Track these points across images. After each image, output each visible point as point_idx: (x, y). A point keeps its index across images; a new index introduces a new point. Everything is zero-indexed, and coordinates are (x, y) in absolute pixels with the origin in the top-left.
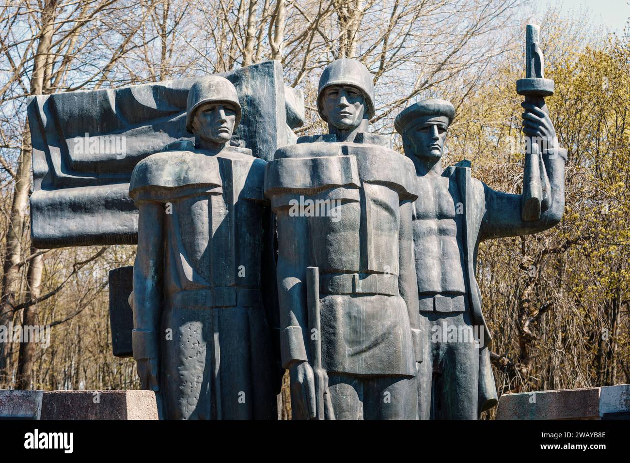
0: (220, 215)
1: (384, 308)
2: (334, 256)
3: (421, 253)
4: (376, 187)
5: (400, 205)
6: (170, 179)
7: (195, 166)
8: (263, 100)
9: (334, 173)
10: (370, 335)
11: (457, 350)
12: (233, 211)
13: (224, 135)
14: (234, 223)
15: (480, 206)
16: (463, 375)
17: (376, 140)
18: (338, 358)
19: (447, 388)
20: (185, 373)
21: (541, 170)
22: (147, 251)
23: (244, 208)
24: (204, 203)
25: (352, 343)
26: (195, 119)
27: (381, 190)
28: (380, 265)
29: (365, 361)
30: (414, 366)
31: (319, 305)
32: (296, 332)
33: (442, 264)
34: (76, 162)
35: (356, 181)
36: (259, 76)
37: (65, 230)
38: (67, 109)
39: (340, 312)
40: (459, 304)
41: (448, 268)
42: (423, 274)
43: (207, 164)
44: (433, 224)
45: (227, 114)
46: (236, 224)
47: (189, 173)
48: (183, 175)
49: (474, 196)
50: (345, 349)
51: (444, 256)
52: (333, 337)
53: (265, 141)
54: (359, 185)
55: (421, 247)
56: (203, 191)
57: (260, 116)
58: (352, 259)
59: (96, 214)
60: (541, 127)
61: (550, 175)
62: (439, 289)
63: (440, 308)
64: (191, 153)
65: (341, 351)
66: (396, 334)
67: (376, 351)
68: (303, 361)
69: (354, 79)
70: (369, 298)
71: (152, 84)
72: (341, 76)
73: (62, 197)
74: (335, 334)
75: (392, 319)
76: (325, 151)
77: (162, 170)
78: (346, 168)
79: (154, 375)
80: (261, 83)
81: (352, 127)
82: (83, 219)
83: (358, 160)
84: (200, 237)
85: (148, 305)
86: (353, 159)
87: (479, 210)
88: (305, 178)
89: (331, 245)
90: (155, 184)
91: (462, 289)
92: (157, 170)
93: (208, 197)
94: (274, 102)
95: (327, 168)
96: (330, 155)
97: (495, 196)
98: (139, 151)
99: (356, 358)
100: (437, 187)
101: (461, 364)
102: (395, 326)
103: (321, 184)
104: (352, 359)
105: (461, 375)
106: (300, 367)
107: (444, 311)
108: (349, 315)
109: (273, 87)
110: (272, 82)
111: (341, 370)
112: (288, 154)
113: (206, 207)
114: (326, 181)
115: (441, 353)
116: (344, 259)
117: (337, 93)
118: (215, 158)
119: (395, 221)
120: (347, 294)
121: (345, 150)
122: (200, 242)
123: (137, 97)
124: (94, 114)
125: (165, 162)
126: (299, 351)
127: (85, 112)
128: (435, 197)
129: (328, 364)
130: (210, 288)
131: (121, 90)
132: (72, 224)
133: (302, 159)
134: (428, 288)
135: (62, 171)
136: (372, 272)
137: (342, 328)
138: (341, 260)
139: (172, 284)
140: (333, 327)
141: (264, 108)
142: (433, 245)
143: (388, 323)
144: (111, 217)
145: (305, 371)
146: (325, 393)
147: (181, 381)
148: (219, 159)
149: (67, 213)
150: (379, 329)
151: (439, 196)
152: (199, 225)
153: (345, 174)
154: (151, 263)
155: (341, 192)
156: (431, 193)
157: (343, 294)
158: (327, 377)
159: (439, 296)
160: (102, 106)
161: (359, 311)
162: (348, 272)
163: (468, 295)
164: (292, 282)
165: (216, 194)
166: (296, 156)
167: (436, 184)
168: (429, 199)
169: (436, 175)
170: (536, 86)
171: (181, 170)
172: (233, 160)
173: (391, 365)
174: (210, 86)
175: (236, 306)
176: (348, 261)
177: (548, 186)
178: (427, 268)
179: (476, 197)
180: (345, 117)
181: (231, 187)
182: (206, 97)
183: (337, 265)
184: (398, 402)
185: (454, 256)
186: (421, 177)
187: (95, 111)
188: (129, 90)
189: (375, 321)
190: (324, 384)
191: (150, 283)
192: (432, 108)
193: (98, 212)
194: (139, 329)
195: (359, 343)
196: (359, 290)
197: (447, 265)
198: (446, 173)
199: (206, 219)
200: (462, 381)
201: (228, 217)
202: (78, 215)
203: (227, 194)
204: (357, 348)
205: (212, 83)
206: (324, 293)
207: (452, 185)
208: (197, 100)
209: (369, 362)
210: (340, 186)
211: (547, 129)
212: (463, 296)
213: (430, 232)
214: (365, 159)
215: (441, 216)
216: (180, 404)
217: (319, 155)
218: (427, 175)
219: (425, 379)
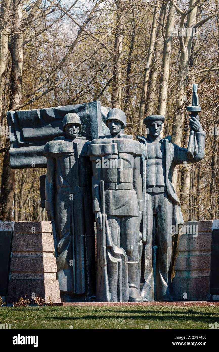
0: (73, 162)
1: (126, 193)
2: (109, 177)
3: (149, 172)
4: (124, 154)
5: (134, 158)
6: (56, 150)
7: (65, 146)
8: (93, 116)
9: (109, 150)
10: (121, 203)
11: (162, 206)
12: (78, 161)
13: (75, 135)
14: (78, 165)
15: (172, 154)
16: (164, 215)
17: (125, 137)
18: (110, 210)
19: (159, 220)
20: (62, 215)
21: (195, 140)
22: (50, 174)
23: (82, 160)
24: (68, 159)
25: (115, 205)
26: (65, 129)
27: (125, 155)
28: (125, 179)
29: (119, 211)
30: (138, 212)
31: (104, 193)
32: (96, 202)
33: (156, 175)
34: (26, 137)
35: (117, 152)
36: (91, 107)
37: (22, 163)
38: (22, 117)
39: (111, 195)
40: (163, 189)
41: (158, 177)
42: (149, 179)
43: (69, 145)
44: (154, 161)
45: (76, 127)
46: (79, 165)
47: (63, 148)
48: (61, 149)
49: (170, 150)
50: (112, 207)
51: (157, 172)
52: (109, 204)
53: (93, 131)
54: (117, 153)
55: (149, 169)
56: (68, 154)
57: (92, 122)
58: (115, 178)
59: (34, 157)
60: (194, 125)
61: (198, 142)
62: (155, 184)
63: (155, 191)
64: (64, 141)
65: (111, 208)
66: (130, 203)
67: (123, 208)
68: (98, 212)
69: (117, 117)
70: (121, 191)
71: (53, 108)
72: (113, 116)
73: (21, 151)
74: (109, 202)
75: (129, 197)
76: (107, 142)
77: (54, 147)
78: (113, 148)
79: (52, 216)
80: (92, 109)
81: (116, 133)
82: (29, 159)
83: (117, 145)
84: (67, 170)
85: (50, 192)
86: (116, 145)
87: (172, 155)
88: (100, 151)
89: (108, 173)
90: (51, 152)
91: (164, 184)
92: (52, 147)
93: (69, 156)
94: (97, 117)
95: (107, 148)
96: (108, 143)
97: (178, 150)
98: (49, 134)
99: (117, 210)
100: (156, 147)
101: (163, 211)
102: (130, 200)
103: (105, 154)
104: (115, 211)
105: (163, 215)
106: (98, 213)
107: (157, 192)
108: (114, 196)
109: (97, 111)
110: (96, 109)
111: (111, 214)
112: (95, 143)
113: (68, 160)
114: (106, 152)
115: (156, 207)
116: (112, 178)
117: (111, 121)
118: (72, 142)
119: (131, 164)
120: (113, 189)
121: (113, 142)
122: (67, 171)
123: (48, 113)
124: (32, 119)
125: (55, 144)
126: (97, 208)
127: (29, 118)
128: (155, 151)
129: (107, 212)
130: (70, 187)
131: (42, 110)
132: (25, 161)
133: (99, 144)
134: (150, 184)
135: (21, 141)
136: (122, 182)
137: (112, 201)
138: (111, 178)
139: (58, 185)
140: (109, 200)
141: (94, 119)
142: (153, 169)
143: (127, 199)
144: (39, 158)
145: (99, 215)
146: (106, 222)
147: (61, 218)
148: (73, 143)
149: (23, 157)
150: (124, 200)
151: (156, 151)
152: (67, 166)
153: (113, 150)
154: (51, 178)
155: (111, 156)
156: (153, 149)
157: (112, 189)
158: (107, 216)
159: (155, 187)
160: (35, 116)
161: (117, 195)
162: (114, 182)
163: (166, 187)
164: (96, 186)
165: (72, 155)
166: (97, 143)
167: (156, 146)
168: (153, 152)
169: (157, 142)
170: (193, 109)
171: (60, 147)
172: (77, 143)
173: (128, 212)
174: (70, 117)
175: (79, 193)
176: (114, 179)
177: (197, 147)
178: (151, 177)
179: (171, 150)
180: (114, 130)
181: (77, 153)
182: (69, 122)
183: (110, 180)
184: (131, 225)
185: (161, 172)
186: (151, 143)
187: (32, 118)
188: (45, 110)
189: (123, 198)
190: (105, 219)
191: (51, 185)
192: (154, 118)
193: (34, 156)
194: (47, 200)
195: (117, 205)
196: (117, 188)
197: (158, 176)
198: (160, 142)
199: (69, 164)
200: (164, 217)
201: (76, 163)
202: (27, 157)
203: (76, 155)
204: (117, 207)
205: (71, 116)
206: (106, 189)
207: (162, 146)
208: (66, 123)
209: (121, 211)
210: (111, 154)
211: (197, 125)
212: (164, 187)
213: (153, 164)
214: (120, 144)
215: (157, 158)
216: (60, 225)
217: (105, 143)
218: (154, 142)
219: (150, 216)
